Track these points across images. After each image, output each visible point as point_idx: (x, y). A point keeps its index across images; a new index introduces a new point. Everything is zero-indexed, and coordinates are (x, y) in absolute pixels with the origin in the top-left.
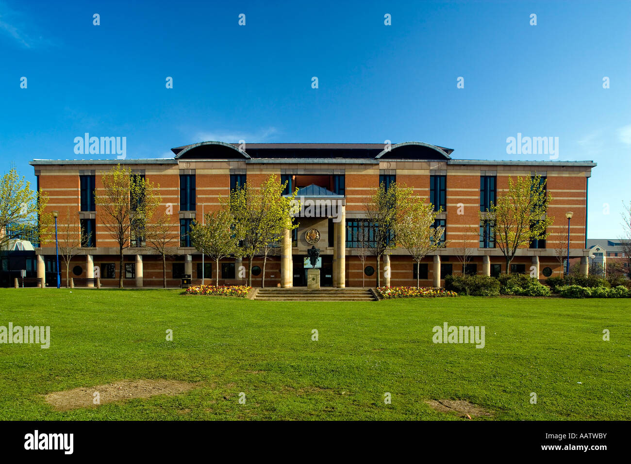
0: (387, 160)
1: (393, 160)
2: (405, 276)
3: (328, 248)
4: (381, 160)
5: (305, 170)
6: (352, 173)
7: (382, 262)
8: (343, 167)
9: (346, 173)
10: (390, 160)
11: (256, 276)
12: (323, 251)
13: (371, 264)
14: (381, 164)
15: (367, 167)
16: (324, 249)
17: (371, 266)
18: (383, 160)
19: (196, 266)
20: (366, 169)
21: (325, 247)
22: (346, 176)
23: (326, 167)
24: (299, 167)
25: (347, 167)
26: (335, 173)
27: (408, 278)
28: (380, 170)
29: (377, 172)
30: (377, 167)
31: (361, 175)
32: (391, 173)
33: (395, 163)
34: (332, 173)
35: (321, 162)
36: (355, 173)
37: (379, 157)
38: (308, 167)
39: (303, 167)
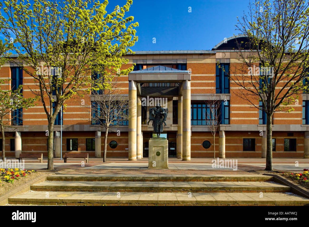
0: (222, 51)
1: (228, 51)
2: (236, 148)
3: (173, 125)
4: (217, 51)
5: (153, 60)
6: (193, 62)
7: (218, 137)
8: (185, 57)
9: (188, 62)
10: (225, 51)
11: (114, 149)
12: (168, 128)
13: (208, 139)
14: (217, 54)
15: (206, 56)
16: (169, 126)
17: (208, 140)
18: (219, 51)
19: (66, 141)
20: (204, 59)
21: (171, 124)
22: (187, 65)
23: (171, 57)
24: (148, 57)
25: (188, 57)
26: (179, 62)
27: (239, 150)
28: (216, 59)
29: (214, 61)
30: (213, 57)
31: (201, 63)
32: (226, 62)
33: (229, 53)
34: (175, 63)
35: (167, 53)
36: (195, 62)
37: (216, 48)
38: (155, 57)
39: (151, 57)
